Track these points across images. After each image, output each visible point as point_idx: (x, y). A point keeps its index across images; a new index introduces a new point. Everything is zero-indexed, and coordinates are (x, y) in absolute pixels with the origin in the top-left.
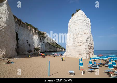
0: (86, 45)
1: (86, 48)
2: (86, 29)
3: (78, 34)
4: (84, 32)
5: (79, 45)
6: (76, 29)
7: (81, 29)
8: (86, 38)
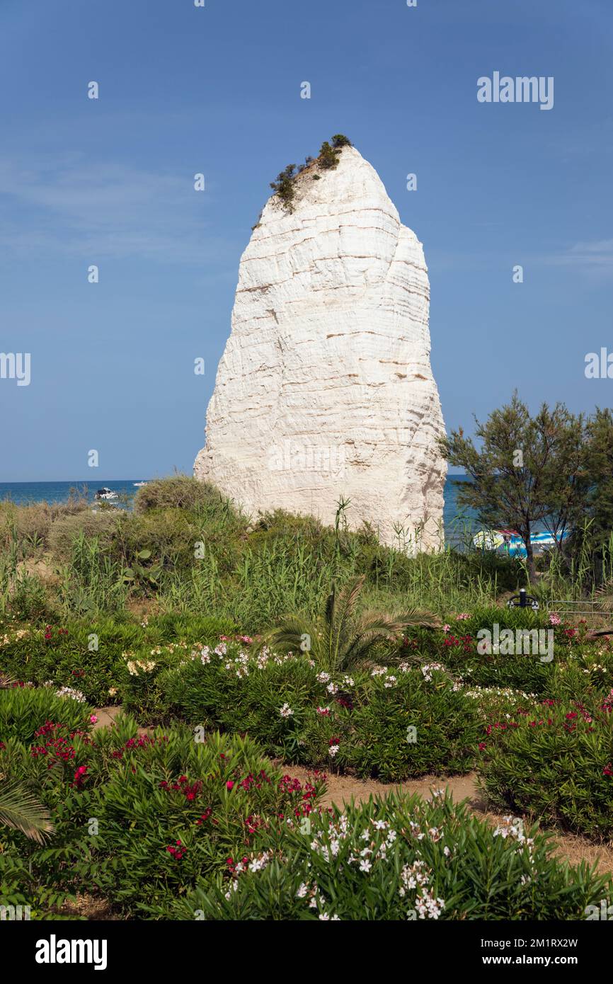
0: (409, 462)
1: (410, 488)
2: (402, 339)
3: (354, 375)
4: (394, 362)
5: (356, 459)
6: (329, 337)
7: (373, 339)
8: (412, 411)
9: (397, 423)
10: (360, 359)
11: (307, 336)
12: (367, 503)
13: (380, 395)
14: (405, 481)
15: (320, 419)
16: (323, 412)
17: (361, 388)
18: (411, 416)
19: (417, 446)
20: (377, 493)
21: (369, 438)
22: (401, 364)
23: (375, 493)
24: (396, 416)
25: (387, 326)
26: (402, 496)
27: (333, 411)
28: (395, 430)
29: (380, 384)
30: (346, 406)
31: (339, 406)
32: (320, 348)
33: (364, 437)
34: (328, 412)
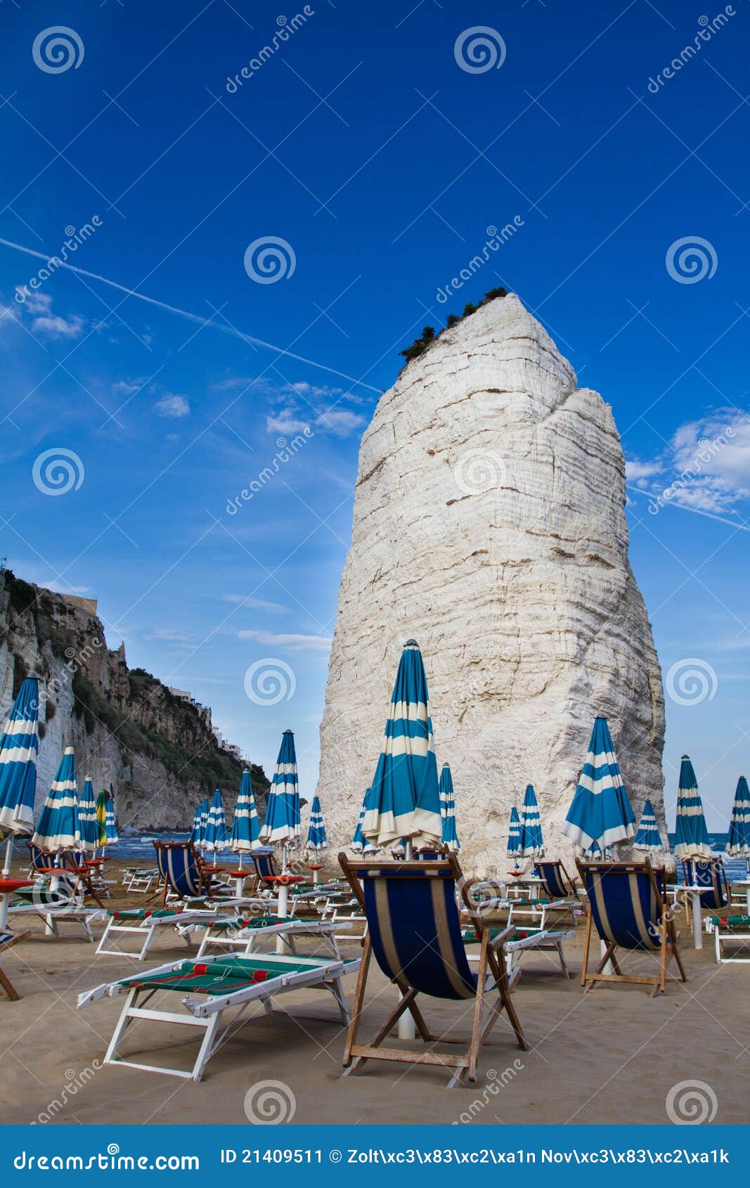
0: (577, 690)
2: (569, 507)
3: (482, 552)
4: (552, 535)
5: (486, 689)
6: (450, 503)
7: (514, 498)
8: (579, 605)
9: (552, 624)
10: (491, 526)
11: (422, 511)
12: (498, 762)
13: (522, 579)
14: (566, 720)
15: (436, 632)
16: (440, 619)
17: (491, 569)
18: (577, 613)
19: (595, 667)
20: (516, 744)
21: (508, 652)
22: (566, 540)
23: (510, 743)
24: (550, 611)
25: (540, 484)
26: (559, 746)
27: (453, 614)
28: (549, 636)
29: (523, 561)
30: (472, 605)
31: (462, 605)
32: (439, 524)
33: (496, 650)
34: (447, 617)
